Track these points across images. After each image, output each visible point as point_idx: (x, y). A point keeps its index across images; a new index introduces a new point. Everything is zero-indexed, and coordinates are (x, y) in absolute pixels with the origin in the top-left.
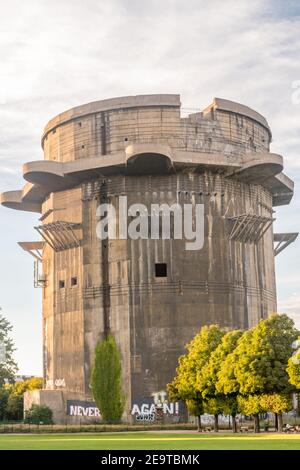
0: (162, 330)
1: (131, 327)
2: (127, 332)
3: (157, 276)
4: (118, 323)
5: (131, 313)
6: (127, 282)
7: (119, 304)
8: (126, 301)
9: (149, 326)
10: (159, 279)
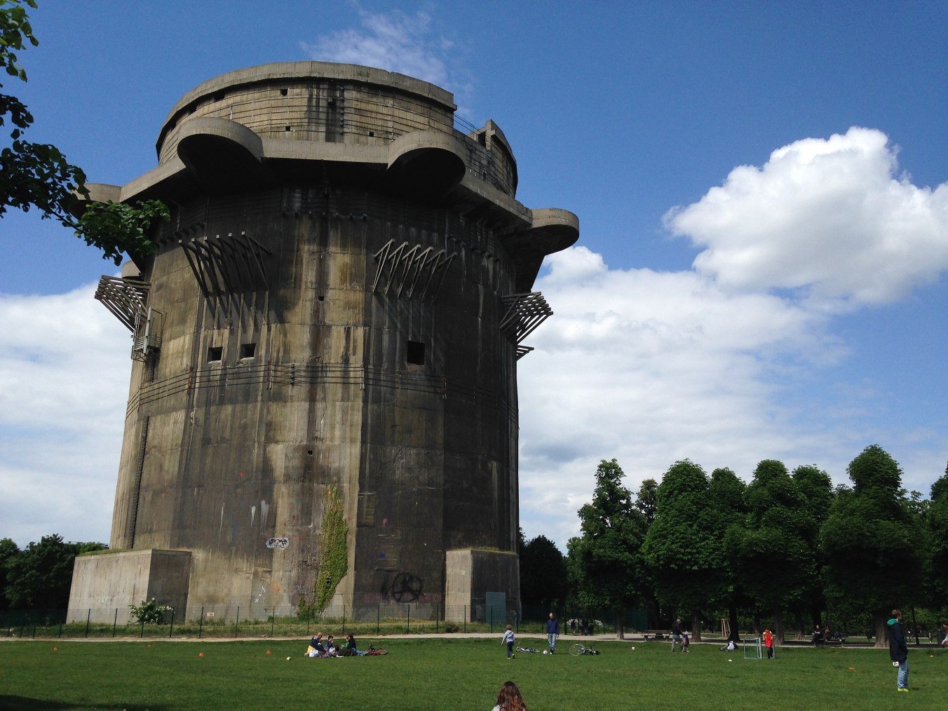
0: (413, 451)
1: (363, 442)
2: (356, 449)
3: (410, 361)
4: (337, 433)
5: (365, 416)
6: (360, 363)
7: (343, 400)
8: (356, 396)
9: (393, 443)
10: (413, 368)
